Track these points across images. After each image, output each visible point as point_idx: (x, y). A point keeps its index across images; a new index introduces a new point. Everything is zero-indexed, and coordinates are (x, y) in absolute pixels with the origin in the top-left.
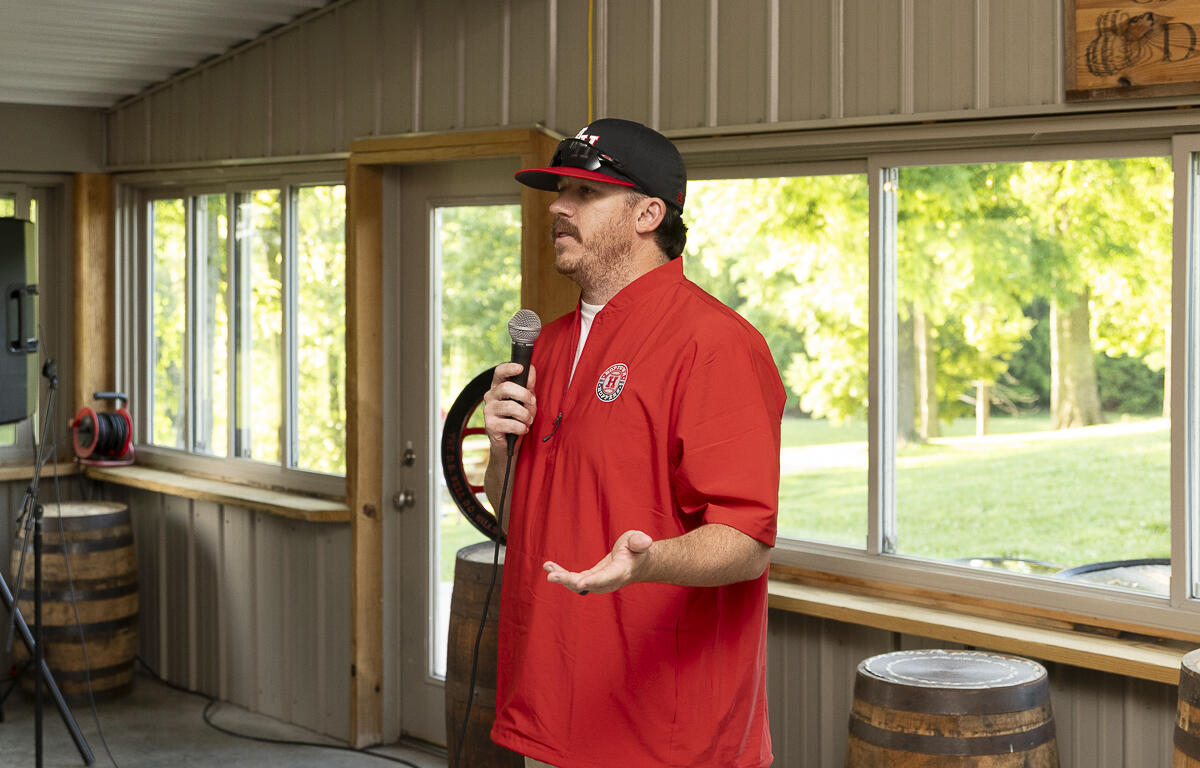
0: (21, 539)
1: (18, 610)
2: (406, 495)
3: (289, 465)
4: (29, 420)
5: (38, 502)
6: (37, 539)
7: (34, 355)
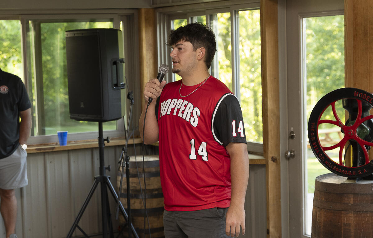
0: (121, 171)
1: (120, 202)
2: (291, 152)
4: (122, 118)
5: (127, 155)
6: (127, 171)
7: (124, 90)
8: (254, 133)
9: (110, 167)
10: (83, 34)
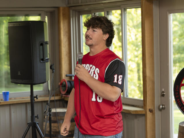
0: (45, 119)
2: (162, 106)
3: (125, 96)
4: (47, 82)
5: (50, 108)
6: (50, 118)
7: (47, 63)
8: (138, 92)
9: (38, 116)
10: (20, 24)
